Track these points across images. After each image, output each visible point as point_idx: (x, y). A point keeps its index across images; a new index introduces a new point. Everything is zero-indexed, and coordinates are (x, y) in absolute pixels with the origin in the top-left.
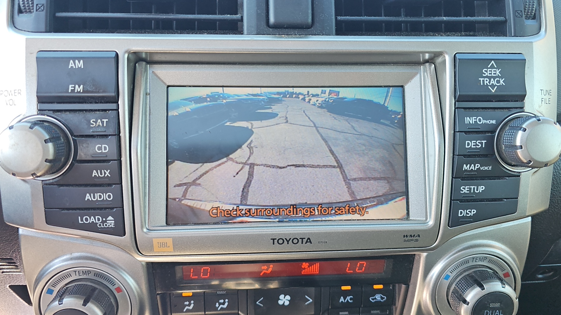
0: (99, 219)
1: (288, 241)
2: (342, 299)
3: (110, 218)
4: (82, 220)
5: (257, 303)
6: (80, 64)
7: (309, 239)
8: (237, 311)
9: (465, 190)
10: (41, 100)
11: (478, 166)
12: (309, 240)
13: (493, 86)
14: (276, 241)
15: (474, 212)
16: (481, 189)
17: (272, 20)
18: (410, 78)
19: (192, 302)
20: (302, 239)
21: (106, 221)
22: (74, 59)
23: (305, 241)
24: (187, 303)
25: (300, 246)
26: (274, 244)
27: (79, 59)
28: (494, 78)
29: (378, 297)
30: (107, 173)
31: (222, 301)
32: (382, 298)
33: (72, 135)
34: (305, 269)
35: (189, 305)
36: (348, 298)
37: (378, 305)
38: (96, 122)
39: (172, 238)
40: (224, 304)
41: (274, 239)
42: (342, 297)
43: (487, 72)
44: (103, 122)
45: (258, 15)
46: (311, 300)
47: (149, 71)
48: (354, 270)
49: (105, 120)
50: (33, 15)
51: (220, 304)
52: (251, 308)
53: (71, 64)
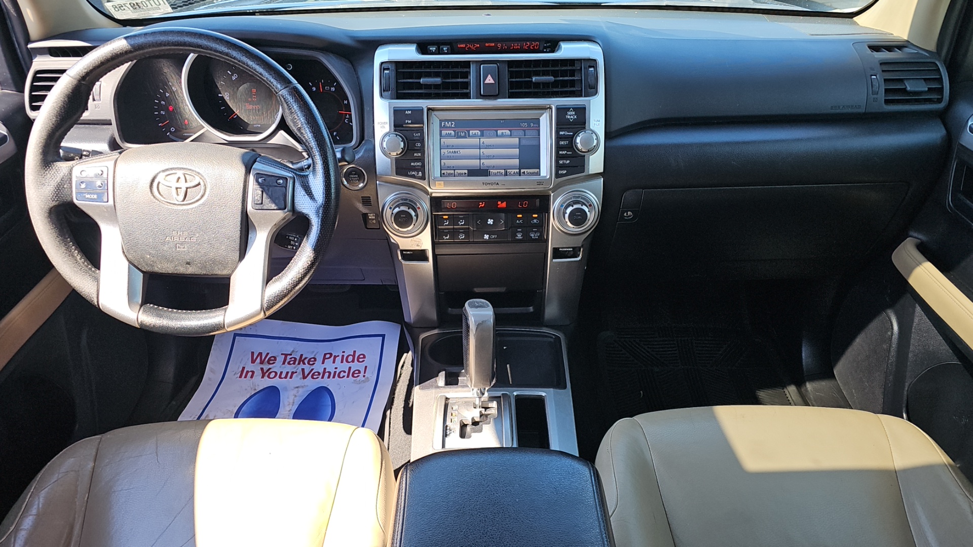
0: (416, 173)
1: (489, 184)
2: (518, 222)
3: (420, 172)
4: (409, 173)
5: (477, 222)
6: (410, 112)
8: (468, 226)
9: (561, 162)
10: (395, 126)
11: (565, 152)
12: (498, 184)
13: (571, 119)
14: (484, 184)
15: (565, 172)
16: (568, 162)
17: (482, 94)
18: (542, 114)
22: (408, 110)
24: (445, 221)
27: (409, 110)
28: (572, 115)
30: (420, 154)
31: (461, 221)
32: (537, 222)
33: (407, 140)
34: (499, 204)
35: (446, 222)
36: (521, 221)
37: (535, 226)
38: (416, 134)
39: (443, 181)
40: (462, 222)
43: (569, 113)
44: (418, 135)
45: (477, 91)
46: (503, 222)
47: (433, 113)
48: (522, 206)
50: (390, 92)
51: (461, 222)
52: (475, 226)
53: (407, 112)
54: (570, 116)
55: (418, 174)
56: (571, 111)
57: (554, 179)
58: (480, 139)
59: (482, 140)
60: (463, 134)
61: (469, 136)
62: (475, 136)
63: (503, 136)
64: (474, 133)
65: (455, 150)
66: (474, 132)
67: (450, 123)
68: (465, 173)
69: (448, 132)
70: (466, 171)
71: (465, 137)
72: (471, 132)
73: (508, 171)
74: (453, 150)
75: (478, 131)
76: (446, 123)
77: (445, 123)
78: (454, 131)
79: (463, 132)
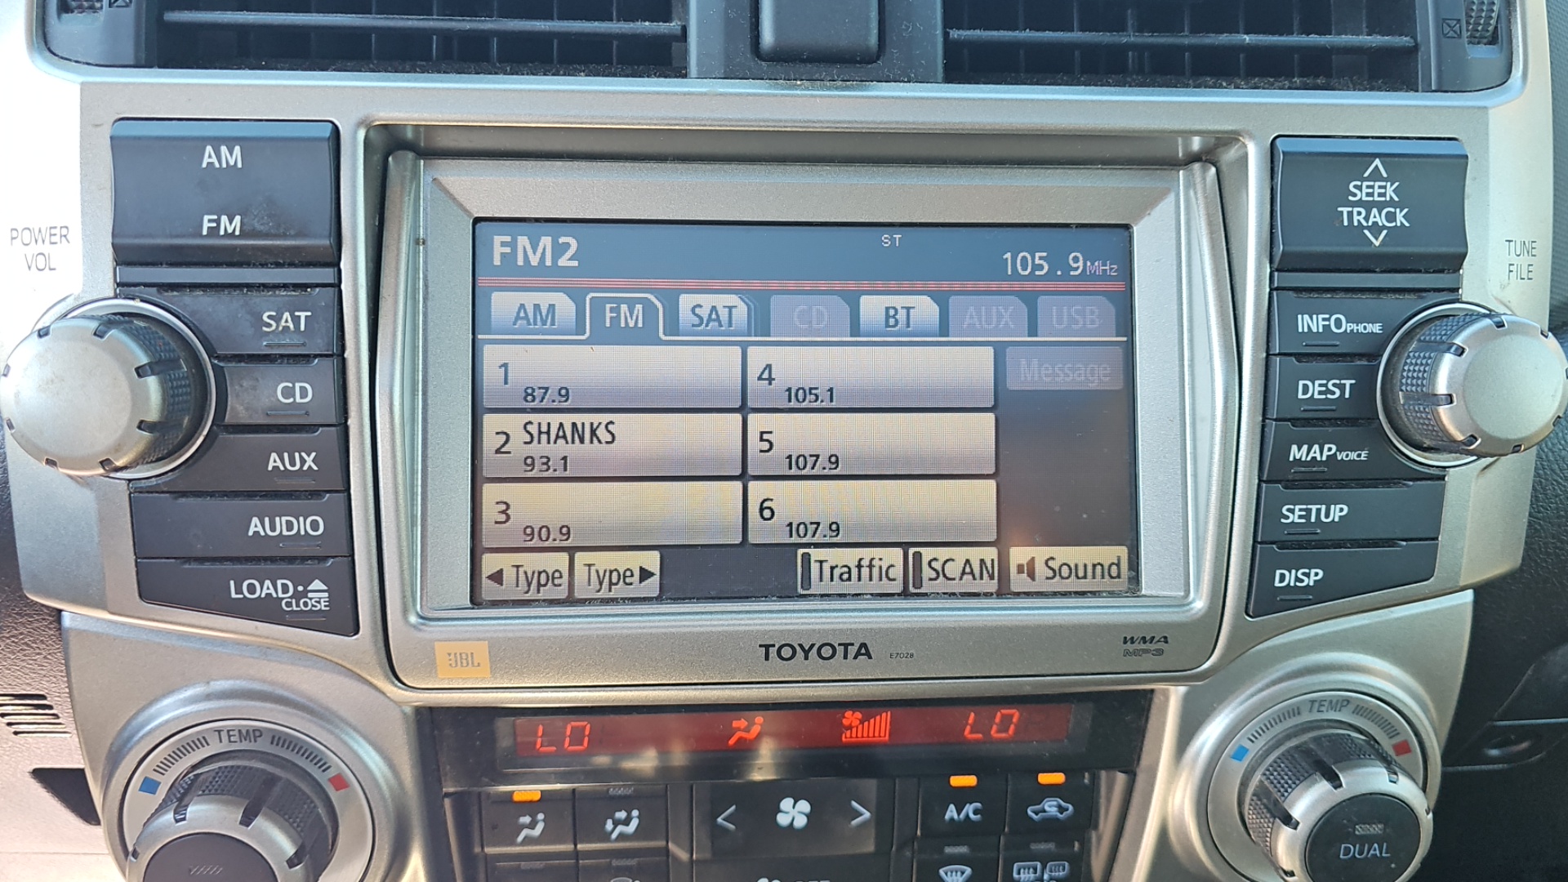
0: (285, 589)
1: (806, 653)
2: (951, 812)
3: (317, 584)
4: (239, 591)
5: (720, 820)
6: (233, 157)
7: (863, 645)
8: (662, 843)
9: (1293, 515)
10: (125, 256)
11: (1330, 449)
12: (864, 650)
13: (1376, 229)
14: (773, 651)
15: (1316, 575)
16: (1338, 512)
17: (768, 37)
18: (1148, 204)
19: (541, 816)
20: (846, 646)
21: (305, 594)
22: (216, 142)
23: (852, 650)
24: (526, 820)
25: (840, 667)
26: (767, 658)
27: (231, 142)
28: (1380, 206)
29: (1050, 807)
30: (309, 462)
31: (622, 815)
32: (1061, 809)
33: (211, 353)
34: (850, 728)
35: (532, 826)
36: (969, 809)
37: (1050, 828)
38: (277, 319)
39: (487, 642)
40: (627, 822)
41: (767, 647)
42: (952, 807)
43: (1360, 191)
44: (296, 320)
45: (729, 22)
46: (867, 815)
47: (425, 178)
48: (987, 733)
49: (303, 315)
50: (101, 16)
51: (616, 823)
52: (700, 834)
53: (209, 156)
54: (1368, 206)
55: (297, 596)
56: (1376, 177)
57: (1236, 617)
58: (744, 347)
59: (759, 357)
60: (632, 318)
61: (673, 327)
62: (711, 331)
63: (896, 332)
64: (704, 312)
65: (578, 418)
66: (707, 301)
67: (546, 241)
68: (645, 574)
69: (530, 299)
70: (652, 560)
71: (644, 336)
72: (686, 302)
73: (927, 553)
74: (568, 419)
75: (733, 299)
76: (523, 241)
77: (513, 244)
78: (577, 296)
79: (632, 304)
